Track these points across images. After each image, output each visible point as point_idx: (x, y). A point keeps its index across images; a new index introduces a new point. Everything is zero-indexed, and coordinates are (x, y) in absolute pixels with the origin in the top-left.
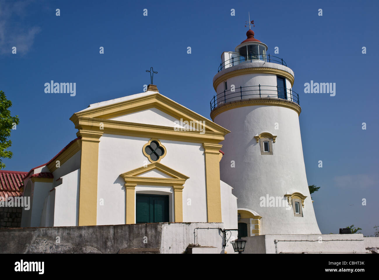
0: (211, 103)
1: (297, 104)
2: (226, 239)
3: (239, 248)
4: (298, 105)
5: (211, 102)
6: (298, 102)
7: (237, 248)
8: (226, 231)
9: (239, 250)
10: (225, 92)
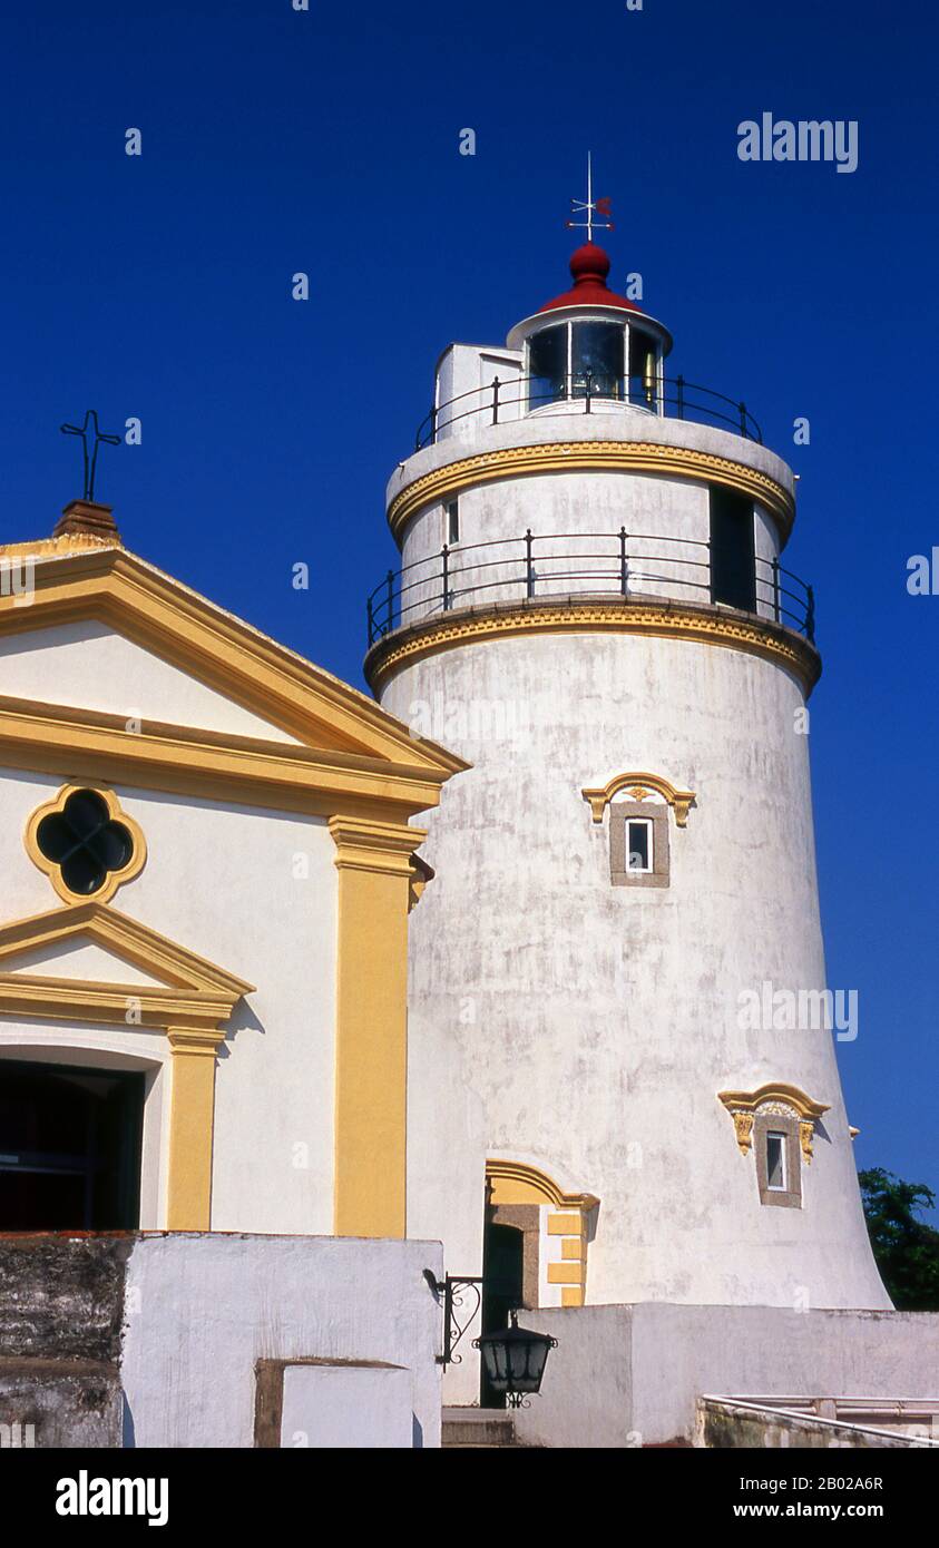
0: (369, 608)
1: (802, 636)
2: (453, 1327)
3: (516, 1375)
4: (809, 643)
5: (370, 600)
6: (809, 626)
7: (504, 1375)
8: (453, 1284)
9: (514, 1382)
10: (445, 554)
